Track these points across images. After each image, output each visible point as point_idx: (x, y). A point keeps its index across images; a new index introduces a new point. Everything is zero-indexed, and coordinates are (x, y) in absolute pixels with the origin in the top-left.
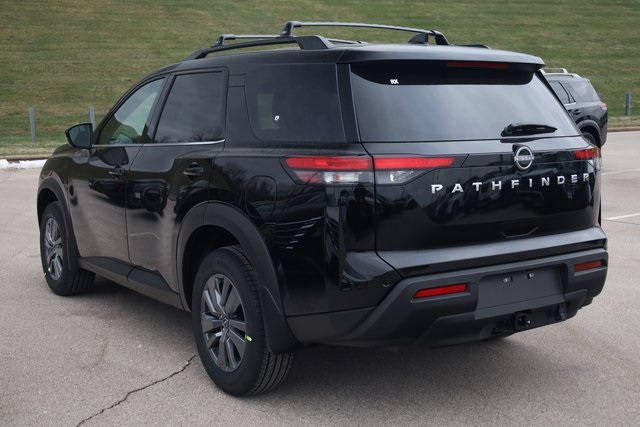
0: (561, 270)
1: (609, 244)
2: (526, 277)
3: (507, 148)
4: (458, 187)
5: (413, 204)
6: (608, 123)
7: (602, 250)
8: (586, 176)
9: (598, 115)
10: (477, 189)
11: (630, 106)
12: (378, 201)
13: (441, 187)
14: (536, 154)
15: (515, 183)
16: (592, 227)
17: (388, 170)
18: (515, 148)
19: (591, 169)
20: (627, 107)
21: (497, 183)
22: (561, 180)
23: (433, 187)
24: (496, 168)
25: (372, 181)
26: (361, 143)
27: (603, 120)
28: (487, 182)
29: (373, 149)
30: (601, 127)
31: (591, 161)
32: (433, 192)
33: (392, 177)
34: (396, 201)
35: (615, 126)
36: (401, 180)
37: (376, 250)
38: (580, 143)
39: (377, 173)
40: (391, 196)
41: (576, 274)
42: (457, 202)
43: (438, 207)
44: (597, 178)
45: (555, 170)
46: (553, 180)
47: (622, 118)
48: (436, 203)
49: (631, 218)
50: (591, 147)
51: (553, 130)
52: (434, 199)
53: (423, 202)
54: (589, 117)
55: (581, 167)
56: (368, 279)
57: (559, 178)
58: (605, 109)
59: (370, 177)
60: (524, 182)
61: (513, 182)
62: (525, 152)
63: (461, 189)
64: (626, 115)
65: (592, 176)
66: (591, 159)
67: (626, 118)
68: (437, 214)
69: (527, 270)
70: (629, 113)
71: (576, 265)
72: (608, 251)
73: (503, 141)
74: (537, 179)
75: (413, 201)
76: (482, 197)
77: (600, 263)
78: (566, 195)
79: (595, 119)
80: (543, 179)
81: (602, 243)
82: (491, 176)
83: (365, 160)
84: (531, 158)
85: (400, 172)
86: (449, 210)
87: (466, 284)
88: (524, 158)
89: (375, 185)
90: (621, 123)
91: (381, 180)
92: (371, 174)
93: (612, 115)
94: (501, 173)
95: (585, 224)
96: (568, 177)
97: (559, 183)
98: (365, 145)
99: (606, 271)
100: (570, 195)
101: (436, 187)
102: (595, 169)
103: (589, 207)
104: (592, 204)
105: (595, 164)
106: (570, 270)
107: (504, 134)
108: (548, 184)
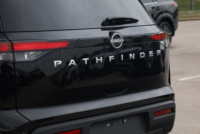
0: (145, 116)
1: (176, 97)
2: (121, 122)
3: (106, 34)
4: (72, 62)
5: (42, 75)
6: (179, 16)
7: (171, 102)
8: (159, 51)
9: (172, 10)
10: (86, 63)
11: (193, 4)
12: (17, 73)
13: (60, 62)
14: (125, 38)
15: (111, 58)
16: (164, 86)
17: (23, 52)
18: (111, 34)
19: (162, 48)
20: (191, 5)
21: (99, 58)
22: (142, 55)
23: (55, 62)
24: (101, 48)
25: (11, 59)
26: (4, 32)
27: (175, 14)
28: (93, 58)
29: (12, 36)
30: (175, 18)
31: (162, 42)
32: (55, 65)
33: (26, 56)
34: (30, 73)
35: (184, 17)
36: (33, 58)
37: (17, 108)
38: (154, 30)
39: (15, 54)
40: (27, 70)
41: (155, 119)
42: (74, 71)
43: (60, 76)
44: (166, 53)
45: (140, 48)
46: (137, 55)
47: (188, 12)
48: (59, 73)
49: (195, 79)
50: (161, 32)
51: (136, 21)
52: (58, 70)
53: (48, 73)
54: (166, 12)
55: (156, 46)
56: (13, 129)
57: (141, 53)
58: (176, 6)
59: (10, 57)
60: (118, 57)
61: (110, 57)
62: (117, 37)
63: (74, 63)
64: (191, 9)
65: (163, 52)
66: (162, 40)
67: (191, 12)
68: (60, 80)
69: (122, 118)
70: (193, 8)
71: (154, 113)
72: (175, 102)
73: (103, 29)
74: (126, 55)
75: (42, 72)
76: (91, 67)
77: (170, 110)
78: (148, 65)
79: (170, 13)
80: (131, 55)
81: (171, 97)
82: (97, 53)
83: (6, 45)
84: (122, 40)
85: (31, 53)
86: (69, 76)
87: (81, 129)
88: (116, 41)
89: (14, 62)
90: (188, 15)
91: (18, 59)
92: (11, 55)
93: (182, 10)
94: (104, 51)
95: (160, 84)
96: (147, 53)
97: (141, 57)
98: (7, 34)
99: (174, 115)
100: (150, 65)
101: (57, 63)
102: (165, 47)
103: (162, 73)
104: (163, 70)
105: (165, 44)
106: (151, 116)
107: (103, 24)
108: (133, 58)
